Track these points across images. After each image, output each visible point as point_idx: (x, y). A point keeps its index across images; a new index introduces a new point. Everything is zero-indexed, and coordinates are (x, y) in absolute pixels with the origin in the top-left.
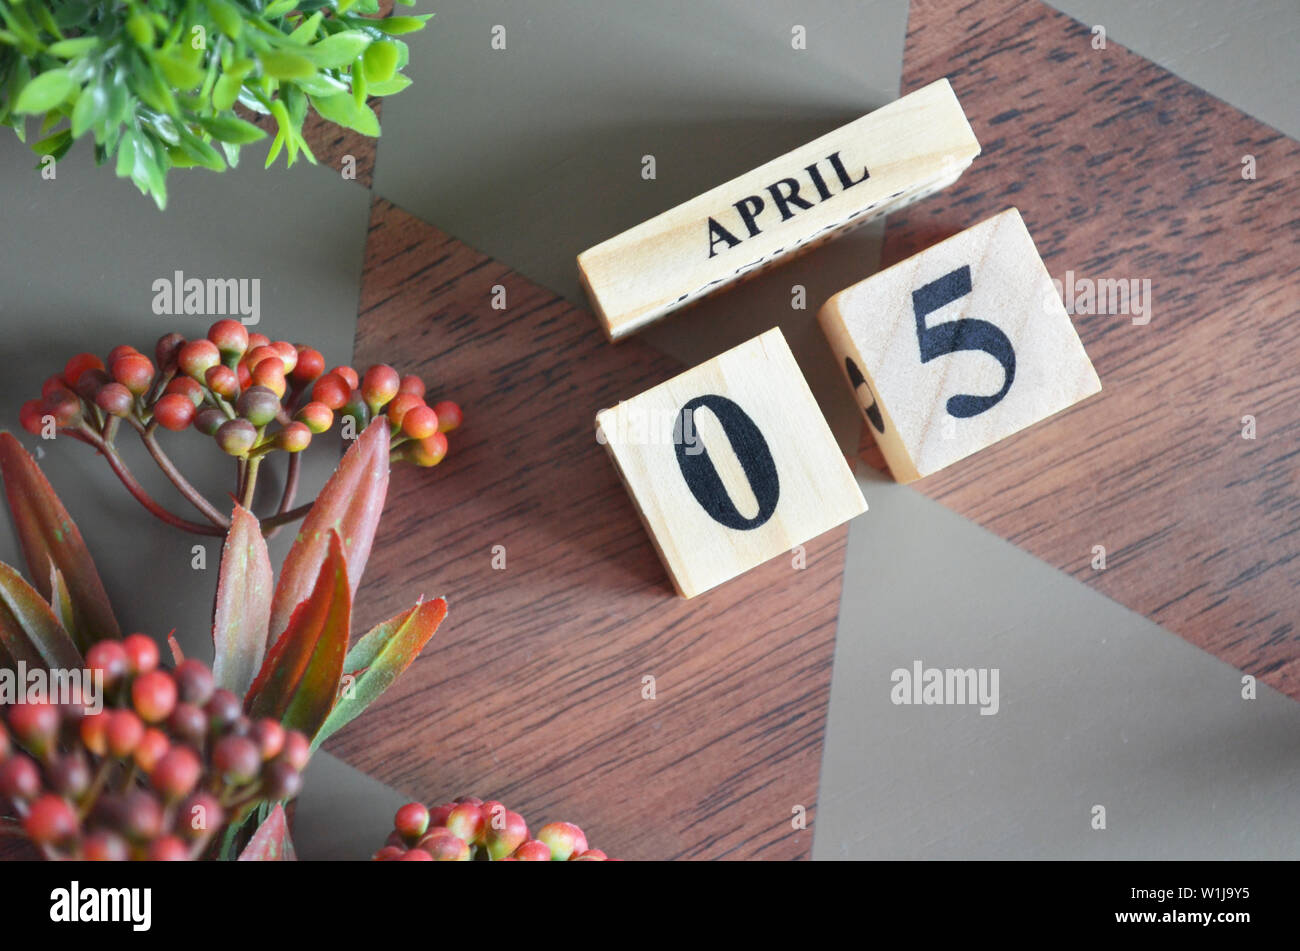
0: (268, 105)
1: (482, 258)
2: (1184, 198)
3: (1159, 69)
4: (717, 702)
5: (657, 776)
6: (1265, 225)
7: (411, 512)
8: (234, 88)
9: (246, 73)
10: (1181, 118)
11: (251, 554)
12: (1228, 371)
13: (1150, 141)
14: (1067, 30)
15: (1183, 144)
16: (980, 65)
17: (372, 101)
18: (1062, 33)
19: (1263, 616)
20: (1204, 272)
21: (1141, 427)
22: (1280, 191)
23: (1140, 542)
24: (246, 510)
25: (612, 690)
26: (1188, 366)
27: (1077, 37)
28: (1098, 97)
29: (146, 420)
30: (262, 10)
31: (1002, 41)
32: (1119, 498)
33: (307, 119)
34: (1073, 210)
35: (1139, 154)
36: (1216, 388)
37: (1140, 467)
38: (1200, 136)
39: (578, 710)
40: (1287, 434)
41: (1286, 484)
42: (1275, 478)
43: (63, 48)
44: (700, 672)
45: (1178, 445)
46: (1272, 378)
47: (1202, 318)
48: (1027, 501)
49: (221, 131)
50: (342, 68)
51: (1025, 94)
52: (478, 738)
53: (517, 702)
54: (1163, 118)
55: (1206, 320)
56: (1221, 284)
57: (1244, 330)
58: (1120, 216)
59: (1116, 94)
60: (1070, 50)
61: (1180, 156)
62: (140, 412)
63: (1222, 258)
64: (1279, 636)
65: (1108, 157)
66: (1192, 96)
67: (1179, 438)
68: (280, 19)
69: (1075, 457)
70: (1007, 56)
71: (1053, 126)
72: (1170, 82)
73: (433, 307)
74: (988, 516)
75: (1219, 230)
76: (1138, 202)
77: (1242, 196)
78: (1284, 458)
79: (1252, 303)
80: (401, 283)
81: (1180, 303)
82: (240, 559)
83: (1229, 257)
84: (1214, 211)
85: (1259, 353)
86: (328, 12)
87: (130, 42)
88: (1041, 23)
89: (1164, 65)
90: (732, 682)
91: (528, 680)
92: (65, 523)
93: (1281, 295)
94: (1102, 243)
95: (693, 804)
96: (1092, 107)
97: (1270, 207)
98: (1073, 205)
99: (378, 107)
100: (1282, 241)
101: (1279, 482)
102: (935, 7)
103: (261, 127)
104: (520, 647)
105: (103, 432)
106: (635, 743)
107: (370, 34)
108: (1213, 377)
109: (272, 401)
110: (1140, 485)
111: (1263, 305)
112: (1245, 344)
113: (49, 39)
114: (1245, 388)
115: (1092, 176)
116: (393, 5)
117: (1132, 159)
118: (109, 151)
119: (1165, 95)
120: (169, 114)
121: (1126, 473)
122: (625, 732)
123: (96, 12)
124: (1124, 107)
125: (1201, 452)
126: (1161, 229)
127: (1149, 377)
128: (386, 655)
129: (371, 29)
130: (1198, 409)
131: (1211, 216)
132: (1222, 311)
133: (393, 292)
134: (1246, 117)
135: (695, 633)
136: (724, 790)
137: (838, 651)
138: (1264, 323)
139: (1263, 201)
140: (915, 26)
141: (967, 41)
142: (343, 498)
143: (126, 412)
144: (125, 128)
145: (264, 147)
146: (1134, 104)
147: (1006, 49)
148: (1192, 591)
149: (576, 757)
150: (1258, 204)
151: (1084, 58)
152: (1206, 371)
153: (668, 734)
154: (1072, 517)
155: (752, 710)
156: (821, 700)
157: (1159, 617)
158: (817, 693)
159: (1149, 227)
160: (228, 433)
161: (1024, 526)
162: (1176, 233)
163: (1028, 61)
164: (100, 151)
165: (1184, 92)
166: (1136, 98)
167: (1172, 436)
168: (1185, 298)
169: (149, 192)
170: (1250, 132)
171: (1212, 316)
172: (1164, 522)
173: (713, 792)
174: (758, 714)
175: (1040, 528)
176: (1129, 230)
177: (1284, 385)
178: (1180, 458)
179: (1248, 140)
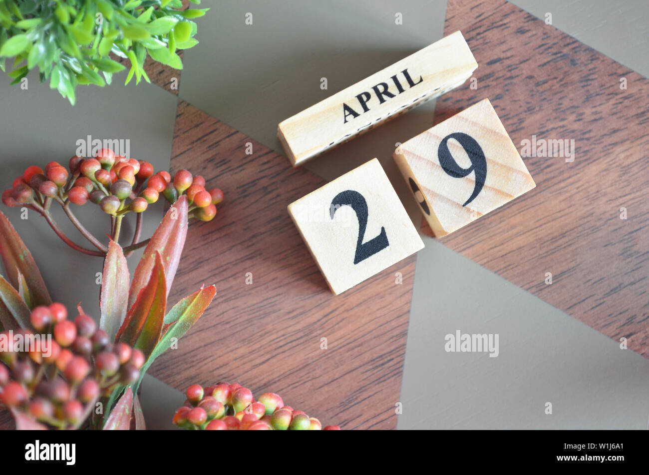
0: (126, 54)
1: (233, 131)
2: (584, 102)
3: (571, 38)
4: (349, 353)
5: (319, 390)
6: (623, 116)
7: (197, 257)
8: (110, 44)
9: (115, 37)
10: (582, 63)
11: (119, 264)
12: (605, 189)
13: (566, 74)
14: (525, 18)
15: (583, 75)
16: (482, 35)
17: (179, 52)
18: (523, 20)
19: (622, 311)
20: (594, 139)
21: (561, 217)
22: (631, 99)
23: (561, 274)
24: (116, 242)
25: (297, 347)
26: (585, 186)
27: (530, 22)
28: (541, 52)
29: (65, 199)
30: (123, 6)
31: (493, 24)
32: (551, 252)
33: (146, 61)
34: (528, 108)
35: (561, 80)
36: (599, 198)
37: (561, 236)
38: (591, 72)
39: (280, 357)
40: (634, 220)
41: (633, 245)
42: (628, 242)
43: (24, 24)
44: (340, 338)
45: (580, 226)
46: (627, 193)
47: (592, 162)
48: (504, 254)
49: (102, 66)
50: (164, 35)
51: (504, 50)
52: (230, 370)
53: (250, 353)
54: (573, 62)
55: (594, 163)
56: (602, 145)
57: (613, 168)
58: (551, 111)
59: (550, 50)
60: (527, 28)
61: (581, 82)
62: (62, 195)
63: (603, 132)
64: (631, 321)
65: (545, 82)
66: (587, 52)
67: (581, 222)
68: (133, 10)
69: (529, 231)
70: (495, 31)
71: (518, 66)
72: (576, 45)
73: (209, 155)
74: (485, 260)
75: (601, 118)
76: (560, 104)
77: (612, 102)
78: (632, 232)
79: (617, 155)
80: (193, 143)
81: (581, 155)
82: (113, 267)
83: (606, 132)
84: (599, 109)
85: (620, 180)
86: (157, 7)
87: (57, 21)
88: (512, 15)
89: (574, 36)
90: (357, 343)
91: (255, 342)
92: (24, 252)
93: (631, 151)
94: (543, 124)
95: (338, 404)
96: (538, 56)
97: (626, 107)
98: (529, 106)
99: (182, 55)
100: (632, 124)
101: (630, 244)
102: (460, 6)
103: (123, 64)
104: (251, 325)
105: (43, 206)
106: (308, 373)
107: (177, 18)
108: (598, 192)
109: (128, 187)
110: (561, 245)
111: (622, 156)
112: (613, 176)
113: (16, 19)
114: (614, 197)
115: (538, 91)
116: (189, 4)
117: (558, 83)
118: (46, 76)
119: (574, 51)
120: (76, 57)
121: (554, 240)
122: (304, 367)
123: (40, 7)
124: (554, 57)
125: (591, 229)
126: (572, 118)
127: (566, 192)
128: (186, 314)
129: (178, 15)
130: (589, 208)
131: (596, 112)
132: (602, 159)
133: (189, 147)
134: (615, 62)
135: (339, 319)
136: (352, 397)
137: (410, 328)
138: (623, 165)
139: (623, 104)
140: (450, 16)
141: (476, 23)
142: (165, 236)
143: (55, 196)
144: (54, 64)
145: (125, 74)
146: (559, 55)
147: (495, 27)
148: (587, 298)
149: (279, 380)
150: (620, 106)
151: (534, 32)
152: (593, 189)
153: (325, 369)
154: (526, 262)
155: (367, 357)
156: (401, 352)
157: (570, 311)
158: (400, 349)
159: (566, 117)
160: (106, 202)
161: (503, 266)
162: (579, 120)
163: (506, 34)
164: (42, 76)
165: (583, 49)
166: (559, 53)
167: (577, 221)
168: (584, 152)
169: (67, 98)
170: (616, 70)
171: (597, 161)
172: (572, 264)
173: (347, 398)
174: (370, 359)
175: (511, 267)
176: (555, 118)
177: (632, 196)
178: (580, 232)
179: (615, 73)
